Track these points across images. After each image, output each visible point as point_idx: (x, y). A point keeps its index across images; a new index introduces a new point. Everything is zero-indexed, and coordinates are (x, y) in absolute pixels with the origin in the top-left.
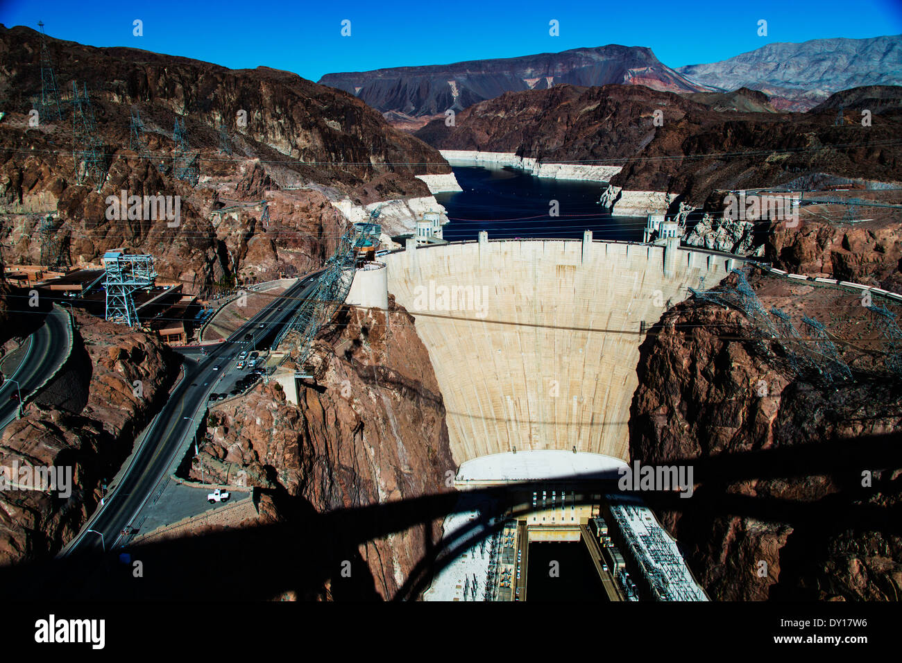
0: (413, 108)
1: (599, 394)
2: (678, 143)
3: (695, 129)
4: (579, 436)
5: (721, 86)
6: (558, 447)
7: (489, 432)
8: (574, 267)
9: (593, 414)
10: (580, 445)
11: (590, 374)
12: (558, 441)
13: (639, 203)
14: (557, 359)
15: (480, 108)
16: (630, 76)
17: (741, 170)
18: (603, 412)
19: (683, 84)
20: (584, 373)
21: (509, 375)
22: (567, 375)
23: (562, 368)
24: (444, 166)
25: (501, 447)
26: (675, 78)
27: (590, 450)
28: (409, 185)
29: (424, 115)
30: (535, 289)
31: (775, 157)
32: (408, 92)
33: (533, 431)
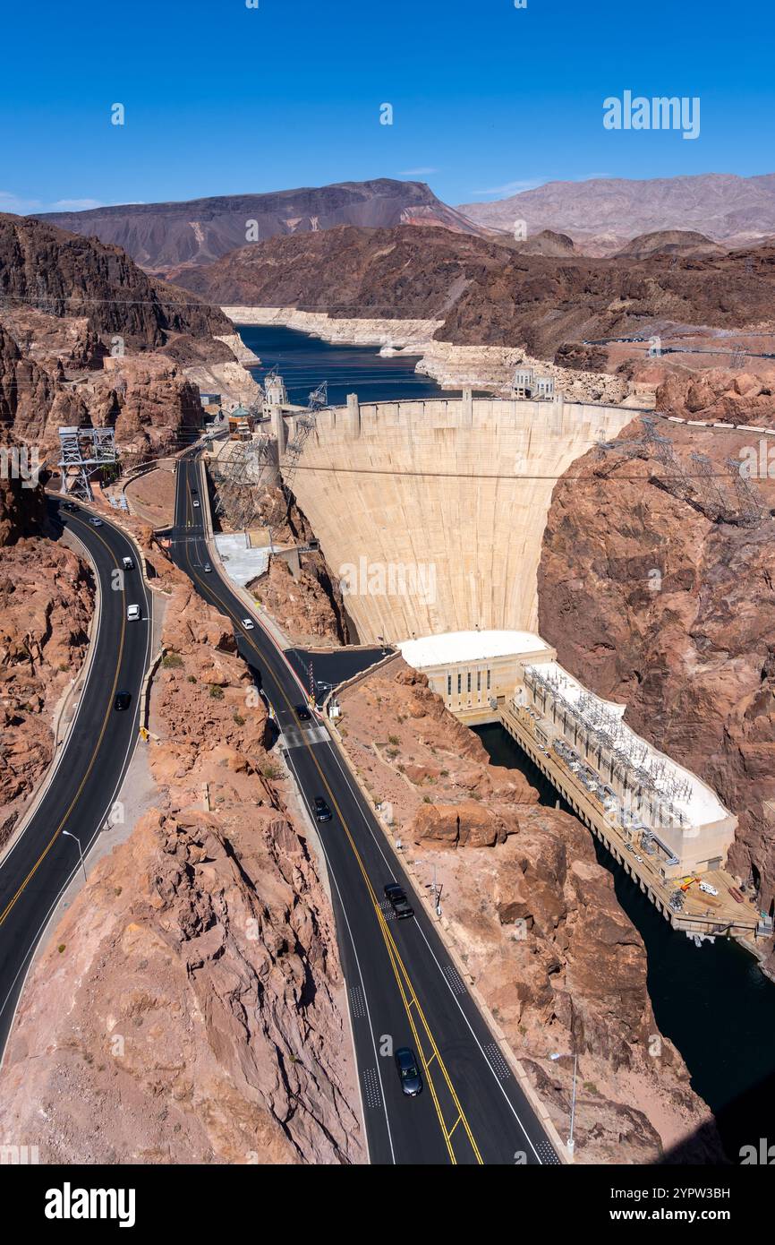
0: (148, 257)
1: (497, 566)
2: (506, 291)
3: (522, 277)
4: (481, 613)
5: (506, 228)
6: (460, 627)
7: (385, 619)
8: (454, 429)
9: (493, 588)
10: (483, 622)
11: (484, 546)
12: (459, 622)
13: (474, 359)
14: (447, 533)
15: (243, 254)
16: (407, 215)
17: (582, 319)
18: (503, 585)
19: (466, 225)
20: (478, 545)
21: (397, 555)
22: (459, 549)
23: (453, 542)
24: (228, 326)
25: (400, 635)
26: (457, 219)
27: (494, 627)
28: (209, 348)
29: (164, 264)
30: (413, 457)
31: (617, 305)
32: (139, 235)
33: (432, 614)
